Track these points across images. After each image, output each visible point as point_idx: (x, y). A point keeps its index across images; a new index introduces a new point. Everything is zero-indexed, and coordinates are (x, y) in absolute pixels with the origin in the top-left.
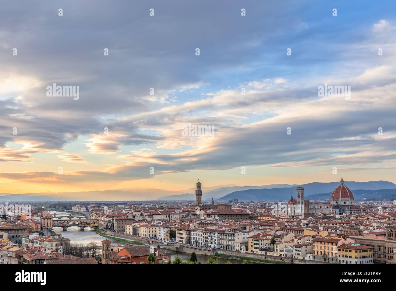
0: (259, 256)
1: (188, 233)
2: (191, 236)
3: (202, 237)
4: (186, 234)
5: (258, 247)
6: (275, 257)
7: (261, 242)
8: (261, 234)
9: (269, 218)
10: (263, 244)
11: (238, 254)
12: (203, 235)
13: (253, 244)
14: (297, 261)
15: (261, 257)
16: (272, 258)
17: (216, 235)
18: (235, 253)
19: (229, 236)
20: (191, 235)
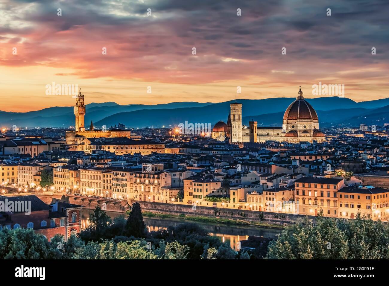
0: (204, 210)
1: (76, 175)
2: (82, 180)
3: (102, 182)
4: (72, 177)
5: (201, 196)
6: (232, 212)
7: (205, 187)
8: (204, 175)
9: (198, 150)
10: (208, 190)
11: (166, 208)
12: (102, 178)
13: (192, 191)
14: (271, 216)
15: (207, 211)
16: (227, 213)
17: (126, 177)
18: (161, 206)
19: (149, 177)
20: (81, 178)
